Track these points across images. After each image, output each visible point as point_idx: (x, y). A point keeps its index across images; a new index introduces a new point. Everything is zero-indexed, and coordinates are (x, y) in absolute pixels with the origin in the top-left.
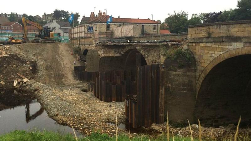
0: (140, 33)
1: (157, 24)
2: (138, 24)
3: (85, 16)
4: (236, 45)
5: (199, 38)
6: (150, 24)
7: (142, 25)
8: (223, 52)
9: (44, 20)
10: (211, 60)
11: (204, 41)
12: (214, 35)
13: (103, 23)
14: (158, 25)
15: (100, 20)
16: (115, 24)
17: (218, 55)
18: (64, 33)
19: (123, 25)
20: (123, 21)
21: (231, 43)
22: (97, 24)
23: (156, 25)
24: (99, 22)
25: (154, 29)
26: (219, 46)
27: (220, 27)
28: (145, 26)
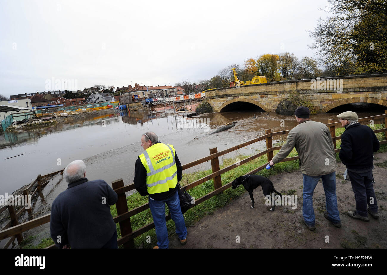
5: (212, 97)
6: (170, 89)
8: (225, 102)
9: (85, 93)
10: (219, 106)
12: (219, 94)
17: (222, 104)
18: (106, 100)
21: (228, 98)
26: (222, 100)
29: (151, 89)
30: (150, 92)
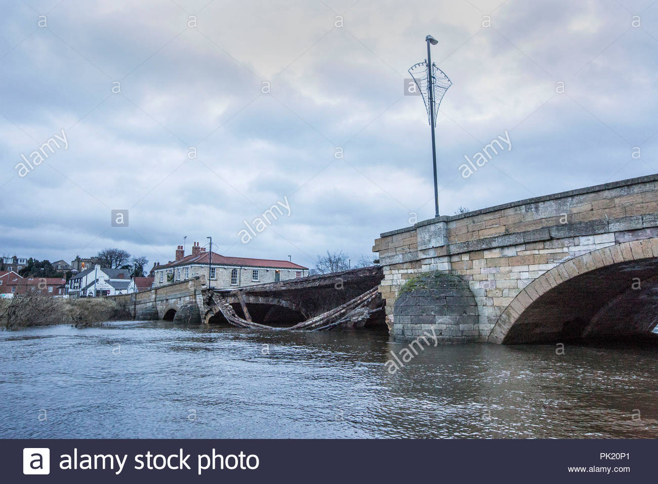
1: (303, 270)
2: (268, 269)
4: (591, 242)
5: (481, 241)
6: (290, 270)
7: (276, 272)
8: (555, 265)
9: (73, 270)
10: (521, 286)
11: (494, 244)
12: (523, 227)
13: (203, 266)
14: (305, 271)
15: (196, 260)
16: (226, 267)
17: (541, 273)
18: (116, 290)
19: (241, 269)
20: (240, 263)
21: (576, 240)
22: (190, 266)
23: (300, 270)
24: (195, 263)
26: (542, 252)
27: (537, 208)
28: (280, 273)
29: (234, 263)
30: (233, 271)
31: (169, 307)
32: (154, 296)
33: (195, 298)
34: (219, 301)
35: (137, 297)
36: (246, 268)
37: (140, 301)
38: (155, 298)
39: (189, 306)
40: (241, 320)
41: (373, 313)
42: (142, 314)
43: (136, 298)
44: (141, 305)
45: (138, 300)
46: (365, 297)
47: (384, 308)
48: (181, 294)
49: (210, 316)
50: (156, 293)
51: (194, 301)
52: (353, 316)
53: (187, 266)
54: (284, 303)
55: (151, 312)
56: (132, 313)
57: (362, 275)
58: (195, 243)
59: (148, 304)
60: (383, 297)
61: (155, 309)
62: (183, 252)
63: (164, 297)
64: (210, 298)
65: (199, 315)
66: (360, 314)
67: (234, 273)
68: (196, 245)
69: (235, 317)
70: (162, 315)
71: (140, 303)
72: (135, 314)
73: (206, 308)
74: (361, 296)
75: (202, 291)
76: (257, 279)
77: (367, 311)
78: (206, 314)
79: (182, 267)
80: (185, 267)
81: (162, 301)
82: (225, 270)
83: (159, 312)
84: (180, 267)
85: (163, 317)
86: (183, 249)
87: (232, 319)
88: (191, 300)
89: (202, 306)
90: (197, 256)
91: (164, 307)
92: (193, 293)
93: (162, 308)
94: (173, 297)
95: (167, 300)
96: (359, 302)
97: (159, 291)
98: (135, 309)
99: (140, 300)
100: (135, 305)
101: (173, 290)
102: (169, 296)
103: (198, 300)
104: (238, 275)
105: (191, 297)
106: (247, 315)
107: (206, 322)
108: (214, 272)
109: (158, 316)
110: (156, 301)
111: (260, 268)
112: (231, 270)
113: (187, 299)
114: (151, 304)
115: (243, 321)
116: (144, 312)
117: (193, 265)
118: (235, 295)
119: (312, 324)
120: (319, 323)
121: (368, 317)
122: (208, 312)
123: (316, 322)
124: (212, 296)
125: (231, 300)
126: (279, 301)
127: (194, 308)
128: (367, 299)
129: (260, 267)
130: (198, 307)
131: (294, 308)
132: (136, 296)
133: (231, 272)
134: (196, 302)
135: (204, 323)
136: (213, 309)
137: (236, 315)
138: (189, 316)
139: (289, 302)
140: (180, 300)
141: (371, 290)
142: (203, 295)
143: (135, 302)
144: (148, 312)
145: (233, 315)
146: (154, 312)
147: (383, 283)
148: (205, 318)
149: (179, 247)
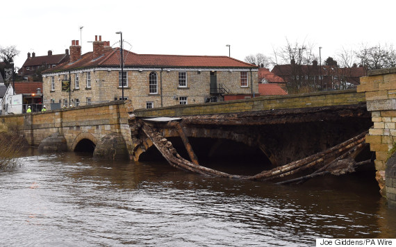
0: (208, 93)
1: (251, 69)
2: (200, 70)
3: (34, 54)
6: (231, 70)
7: (212, 73)
13: (110, 69)
14: (253, 70)
15: (100, 60)
16: (141, 70)
19: (161, 71)
20: (159, 63)
22: (92, 70)
23: (245, 70)
24: (99, 67)
25: (243, 82)
28: (217, 75)
29: (153, 64)
30: (150, 75)
31: (82, 136)
32: (59, 120)
33: (119, 128)
34: (152, 135)
35: (34, 119)
36: (169, 70)
37: (38, 125)
38: (62, 123)
39: (112, 138)
40: (186, 162)
41: (359, 166)
42: (47, 144)
43: (32, 120)
44: (42, 130)
45: (35, 123)
46: (349, 146)
47: (373, 161)
48: (97, 120)
49: (140, 152)
50: (61, 117)
51: (117, 131)
52: (334, 168)
53: (88, 70)
54: (236, 136)
55: (58, 141)
56: (29, 139)
57: (343, 116)
58: (96, 36)
59: (51, 130)
60: (372, 149)
61: (62, 137)
62: (79, 49)
63: (73, 121)
64: (140, 130)
65: (126, 150)
66: (343, 166)
67: (152, 77)
68: (98, 39)
69: (177, 157)
70: (72, 146)
71: (38, 127)
72: (33, 141)
73: (136, 142)
74: (343, 144)
75: (129, 120)
76: (185, 85)
77: (351, 164)
78: (136, 149)
79: (81, 71)
80: (86, 71)
81: (71, 127)
82: (139, 74)
83: (68, 141)
84: (78, 71)
85: (73, 148)
86: (80, 45)
87: (174, 161)
88: (114, 130)
89: (130, 139)
90: (100, 55)
91: (75, 135)
92: (116, 121)
93: (72, 137)
94: (87, 123)
95: (78, 127)
96: (340, 150)
97: (66, 115)
98: (32, 134)
99: (39, 123)
100: (32, 129)
101: (85, 114)
102: (80, 122)
103: (123, 131)
104: (158, 80)
105: (114, 126)
106: (192, 154)
107: (136, 159)
108: (125, 77)
109: (67, 146)
110: (62, 127)
111: (188, 70)
112: (149, 73)
113: (108, 127)
114: (55, 130)
115: (190, 164)
116: (49, 141)
117: (96, 69)
118: (173, 128)
119: (280, 174)
120: (289, 173)
121: (354, 170)
122: (137, 147)
123: (286, 171)
124: (142, 126)
125: (168, 133)
126: (230, 134)
127: (119, 141)
128: (351, 147)
129: (188, 67)
130: (124, 140)
131: (250, 143)
132: (32, 118)
133: (148, 76)
134: (120, 133)
135: (133, 160)
136: (144, 143)
137: (178, 155)
138: (113, 152)
139: (243, 135)
140: (97, 128)
141: (356, 137)
142: (130, 125)
143: (32, 125)
144: (54, 141)
145: (175, 155)
146: (61, 141)
147: (371, 131)
148: (134, 154)
149: (73, 42)
